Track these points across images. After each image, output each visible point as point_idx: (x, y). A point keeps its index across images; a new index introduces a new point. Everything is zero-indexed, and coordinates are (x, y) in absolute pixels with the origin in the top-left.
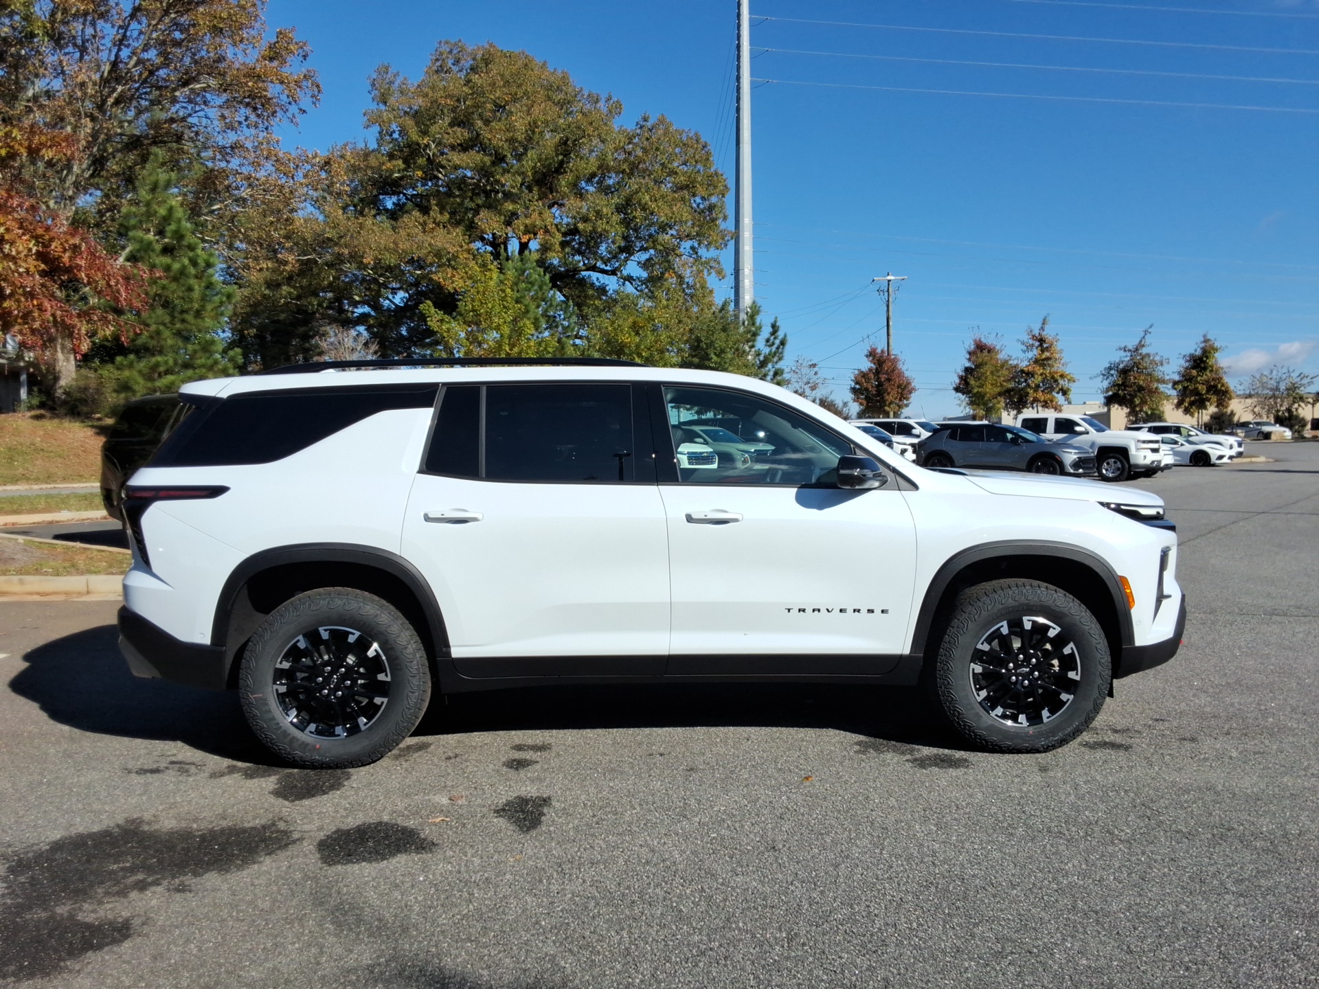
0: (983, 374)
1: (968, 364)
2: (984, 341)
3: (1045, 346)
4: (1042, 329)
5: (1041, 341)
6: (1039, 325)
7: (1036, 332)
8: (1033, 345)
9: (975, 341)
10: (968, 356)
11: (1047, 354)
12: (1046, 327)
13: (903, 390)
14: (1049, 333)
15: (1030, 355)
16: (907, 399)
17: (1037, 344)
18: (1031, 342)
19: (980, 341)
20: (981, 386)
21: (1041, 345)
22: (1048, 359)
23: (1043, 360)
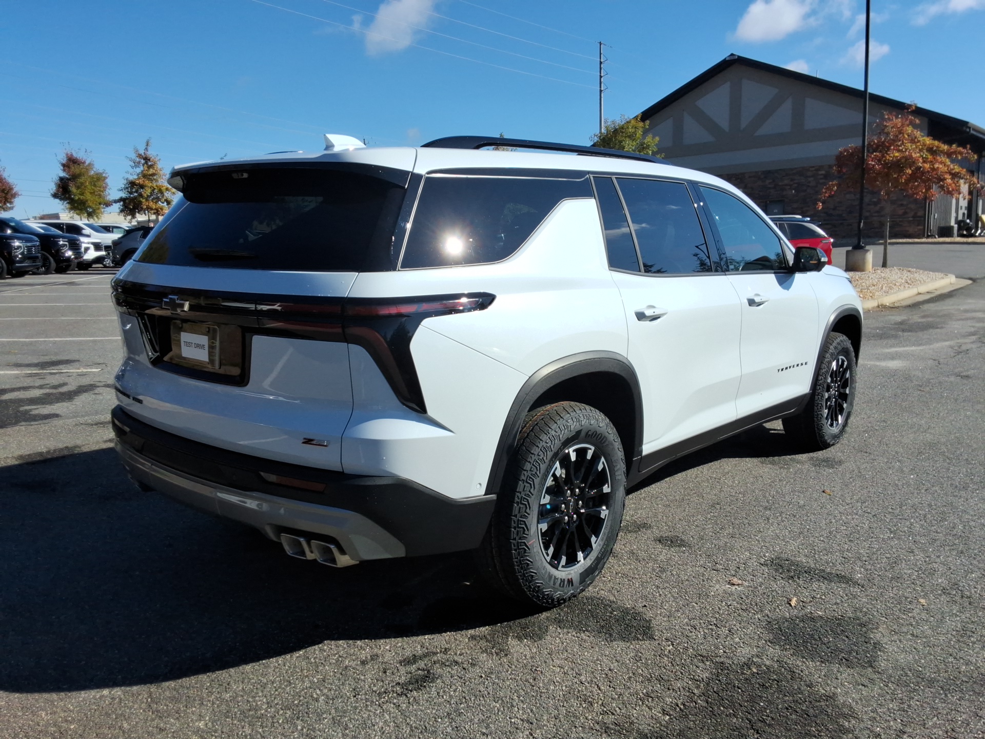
0: (82, 184)
1: (62, 174)
2: (75, 155)
3: (150, 164)
4: (146, 149)
5: (147, 159)
6: (144, 147)
7: (142, 152)
8: (139, 162)
9: (67, 154)
10: (62, 168)
11: (151, 171)
12: (149, 148)
13: (7, 194)
14: (151, 153)
15: (139, 170)
16: (11, 203)
17: (143, 161)
18: (138, 160)
19: (72, 155)
20: (82, 194)
21: (146, 163)
22: (153, 175)
23: (150, 175)
